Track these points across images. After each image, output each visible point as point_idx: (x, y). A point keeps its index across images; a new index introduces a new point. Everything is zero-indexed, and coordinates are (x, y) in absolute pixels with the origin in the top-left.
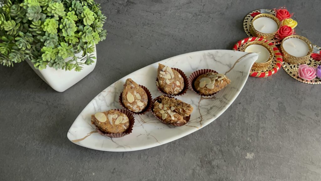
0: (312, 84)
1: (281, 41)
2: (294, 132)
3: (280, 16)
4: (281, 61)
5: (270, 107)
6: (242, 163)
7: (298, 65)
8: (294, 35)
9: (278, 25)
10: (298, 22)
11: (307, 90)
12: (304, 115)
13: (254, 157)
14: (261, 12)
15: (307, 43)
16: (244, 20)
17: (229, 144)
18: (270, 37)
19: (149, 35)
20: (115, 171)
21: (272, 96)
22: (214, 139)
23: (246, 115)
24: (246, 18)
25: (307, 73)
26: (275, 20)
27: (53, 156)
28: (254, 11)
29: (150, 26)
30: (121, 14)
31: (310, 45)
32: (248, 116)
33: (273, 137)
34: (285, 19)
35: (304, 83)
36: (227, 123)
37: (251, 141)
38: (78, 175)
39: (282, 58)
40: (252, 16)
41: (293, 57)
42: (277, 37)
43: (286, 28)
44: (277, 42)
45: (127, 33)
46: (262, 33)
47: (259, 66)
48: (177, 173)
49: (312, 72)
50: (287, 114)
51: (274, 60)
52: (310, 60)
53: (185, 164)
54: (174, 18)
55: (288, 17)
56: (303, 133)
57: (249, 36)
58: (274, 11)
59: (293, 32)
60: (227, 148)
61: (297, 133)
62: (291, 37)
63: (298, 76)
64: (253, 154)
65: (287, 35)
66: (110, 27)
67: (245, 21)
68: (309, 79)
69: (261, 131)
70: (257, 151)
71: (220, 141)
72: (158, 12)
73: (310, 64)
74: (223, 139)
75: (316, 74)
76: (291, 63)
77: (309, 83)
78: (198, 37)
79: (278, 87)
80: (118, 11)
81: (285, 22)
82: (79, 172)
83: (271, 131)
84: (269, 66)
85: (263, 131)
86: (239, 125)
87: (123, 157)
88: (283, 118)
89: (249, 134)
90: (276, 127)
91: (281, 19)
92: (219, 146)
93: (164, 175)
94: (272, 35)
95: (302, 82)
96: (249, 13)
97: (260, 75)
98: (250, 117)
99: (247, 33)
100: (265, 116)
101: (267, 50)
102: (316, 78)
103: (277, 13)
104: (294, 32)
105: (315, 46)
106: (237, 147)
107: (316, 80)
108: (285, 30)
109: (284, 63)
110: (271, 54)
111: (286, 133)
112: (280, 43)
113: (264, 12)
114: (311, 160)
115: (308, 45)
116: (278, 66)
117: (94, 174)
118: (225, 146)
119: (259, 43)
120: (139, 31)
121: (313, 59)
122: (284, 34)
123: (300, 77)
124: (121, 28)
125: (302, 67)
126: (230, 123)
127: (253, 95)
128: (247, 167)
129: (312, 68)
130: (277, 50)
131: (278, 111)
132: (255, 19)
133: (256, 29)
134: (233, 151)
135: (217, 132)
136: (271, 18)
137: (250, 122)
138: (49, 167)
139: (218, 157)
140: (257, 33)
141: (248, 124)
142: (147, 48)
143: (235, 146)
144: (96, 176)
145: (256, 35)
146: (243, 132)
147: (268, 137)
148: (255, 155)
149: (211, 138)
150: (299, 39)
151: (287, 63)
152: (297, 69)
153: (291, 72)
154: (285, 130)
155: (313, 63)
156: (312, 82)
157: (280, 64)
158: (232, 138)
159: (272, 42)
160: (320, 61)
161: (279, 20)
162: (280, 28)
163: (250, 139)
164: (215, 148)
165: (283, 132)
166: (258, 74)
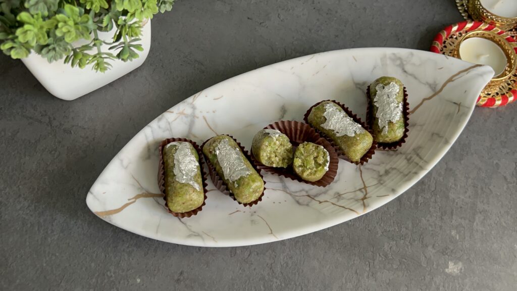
5: (499, 171)
6: (438, 282)
13: (463, 271)
17: (414, 240)
18: (508, 25)
20: (182, 278)
21: (504, 147)
22: (385, 228)
23: (451, 184)
27: (57, 236)
32: (455, 185)
36: (414, 196)
37: (458, 238)
38: (106, 281)
46: (495, 15)
53: (324, 275)
57: (465, 18)
60: (409, 247)
64: (460, 265)
69: (479, 218)
70: (468, 259)
71: (398, 232)
74: (403, 229)
82: (108, 273)
83: (498, 219)
85: (484, 219)
86: (436, 202)
89: (455, 224)
90: (508, 213)
92: (395, 242)
94: (514, 22)
97: (484, 103)
99: (461, 11)
100: (489, 188)
101: (502, 52)
117: (139, 280)
118: (407, 243)
119: (487, 36)
127: (467, 143)
131: (515, 179)
133: (484, 7)
134: (422, 254)
135: (392, 213)
137: (459, 198)
138: (47, 259)
139: (390, 265)
140: (485, 14)
141: (454, 201)
142: (261, 23)
143: (427, 246)
144: (143, 285)
145: (482, 17)
146: (443, 217)
147: (491, 233)
148: (465, 267)
149: (380, 225)
158: (420, 227)
159: (510, 35)
163: (457, 233)
164: (386, 246)
166: (480, 100)
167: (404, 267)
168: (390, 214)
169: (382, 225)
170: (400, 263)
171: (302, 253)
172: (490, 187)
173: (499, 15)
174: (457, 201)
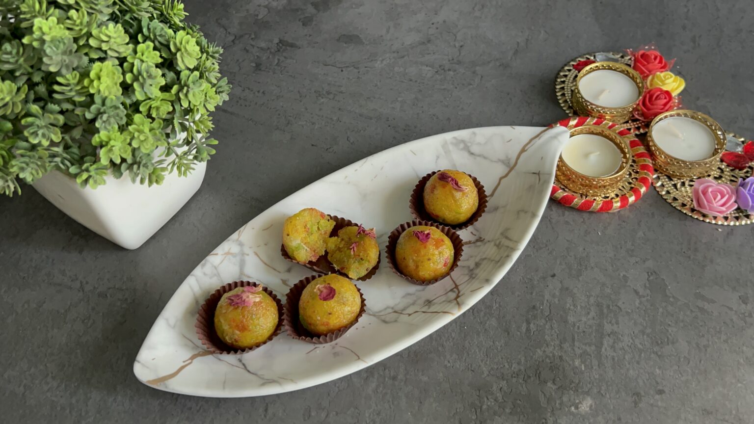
0: (728, 225)
1: (648, 125)
2: (689, 343)
3: (642, 67)
4: (649, 170)
5: (627, 284)
7: (692, 181)
8: (679, 108)
9: (638, 87)
10: (686, 80)
11: (717, 240)
12: (713, 302)
13: (593, 407)
14: (598, 60)
15: (710, 127)
16: (557, 77)
17: (529, 377)
18: (621, 116)
19: (331, 119)
21: (632, 256)
22: (492, 366)
23: (568, 305)
24: (562, 74)
25: (715, 199)
26: (631, 75)
28: (580, 56)
29: (334, 98)
30: (264, 71)
31: (719, 133)
32: (574, 306)
33: (637, 358)
34: (655, 74)
35: (709, 222)
36: (524, 325)
37: (583, 369)
39: (651, 165)
40: (576, 70)
41: (678, 161)
42: (637, 116)
43: (659, 93)
44: (638, 128)
45: (279, 115)
46: (600, 107)
47: (597, 184)
49: (727, 196)
50: (671, 299)
51: (633, 170)
52: (719, 168)
54: (390, 78)
55: (662, 68)
56: (710, 343)
57: (570, 115)
58: (628, 55)
59: (676, 104)
60: (524, 386)
61: (697, 345)
62: (671, 116)
63: (692, 206)
64: (590, 401)
65: (663, 109)
66: (238, 102)
67: (559, 80)
68: (721, 212)
69: (607, 342)
70: (599, 392)
71: (508, 369)
72: (353, 66)
73: (720, 177)
75: (735, 202)
76: (675, 176)
77: (720, 223)
78: (449, 119)
79: (644, 233)
80: (258, 67)
81: (656, 80)
83: (631, 341)
84: (620, 184)
85: (614, 343)
86: (552, 328)
87: (265, 416)
88: (661, 310)
89: (578, 352)
90: (643, 333)
91: (645, 73)
92: (505, 382)
94: (626, 112)
95: (703, 221)
96: (569, 62)
97: (600, 206)
98: (579, 307)
99: (564, 108)
100: (616, 305)
101: (616, 147)
102: (736, 210)
103: (636, 60)
104: (679, 103)
105: (731, 135)
106: (549, 384)
107: (737, 215)
108: (656, 99)
109: (658, 178)
110: (625, 157)
111: (670, 345)
112: (647, 130)
113: (605, 58)
114: (734, 412)
115: (714, 132)
116: (643, 183)
118: (521, 381)
119: (595, 131)
120: (307, 109)
121: (728, 166)
122: (654, 109)
123: (698, 209)
124: (263, 104)
125: (701, 184)
126: (530, 323)
127: (584, 255)
129: (725, 187)
130: (638, 145)
131: (648, 291)
132: (585, 75)
133: (586, 99)
134: (540, 392)
135: (499, 348)
136: (622, 72)
137: (580, 321)
139: (502, 409)
140: (589, 107)
141: (574, 325)
142: (327, 149)
143: (545, 382)
145: (587, 111)
146: (562, 345)
147: (624, 358)
148: (595, 403)
149: (486, 364)
150: (692, 120)
151: (665, 177)
152: (689, 191)
153: (676, 197)
154: (668, 338)
155: (729, 174)
156: (728, 220)
157: (648, 180)
158: (536, 361)
159: (625, 128)
160: (745, 170)
161: (641, 76)
162: (643, 94)
163: (582, 362)
164: (494, 388)
165: (662, 343)
166: (594, 205)
167: (519, 410)
168: (497, 349)
169: (488, 363)
170: (514, 407)
171: (392, 406)
172: (618, 305)
173: (605, 106)
174: (578, 324)
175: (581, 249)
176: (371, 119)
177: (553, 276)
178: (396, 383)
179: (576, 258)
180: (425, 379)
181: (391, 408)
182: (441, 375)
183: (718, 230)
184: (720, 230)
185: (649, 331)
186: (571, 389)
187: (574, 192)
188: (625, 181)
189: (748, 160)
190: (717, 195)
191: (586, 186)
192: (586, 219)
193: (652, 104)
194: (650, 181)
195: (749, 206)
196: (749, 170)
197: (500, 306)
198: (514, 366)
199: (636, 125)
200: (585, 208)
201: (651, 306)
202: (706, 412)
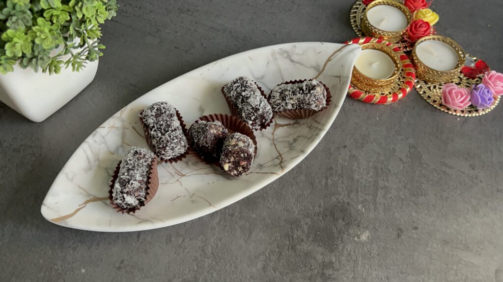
0: (464, 116)
1: (413, 45)
2: (436, 195)
3: (410, 5)
4: (412, 77)
5: (395, 154)
6: (349, 249)
7: (440, 85)
8: (434, 34)
9: (407, 18)
10: (439, 15)
11: (456, 126)
12: (451, 167)
13: (370, 238)
15: (454, 48)
16: (351, 9)
17: (327, 216)
18: (395, 38)
19: (190, 29)
20: (122, 265)
21: (399, 135)
22: (301, 208)
23: (355, 167)
24: (354, 7)
25: (457, 98)
26: (403, 10)
29: (192, 15)
31: (460, 53)
32: (359, 167)
33: (400, 204)
34: (418, 10)
35: (451, 114)
36: (324, 180)
37: (364, 211)
38: (53, 274)
39: (414, 73)
40: (364, 4)
41: (433, 70)
42: (405, 39)
43: (421, 23)
44: (406, 47)
45: (151, 24)
46: (381, 31)
47: (377, 84)
48: (236, 267)
49: (465, 96)
50: (425, 165)
51: (401, 76)
52: (459, 77)
53: (250, 251)
55: (424, 6)
56: (450, 196)
57: (359, 36)
59: (432, 32)
60: (323, 222)
61: (441, 196)
62: (428, 40)
63: (440, 102)
64: (367, 233)
65: (423, 34)
66: (120, 13)
67: (352, 11)
68: (460, 107)
69: (380, 193)
70: (374, 227)
71: (312, 210)
73: (459, 84)
75: (470, 100)
76: (429, 81)
77: (458, 114)
78: (275, 34)
81: (419, 14)
82: (56, 267)
83: (397, 193)
84: (392, 85)
85: (385, 193)
86: (343, 183)
87: (138, 241)
88: (417, 173)
89: (361, 199)
90: (405, 187)
91: (412, 9)
92: (310, 219)
93: (213, 271)
94: (398, 35)
95: (447, 113)
97: (378, 100)
98: (362, 169)
99: (356, 31)
100: (388, 169)
101: (390, 59)
102: (470, 106)
104: (434, 31)
105: (468, 55)
106: (340, 221)
107: (470, 110)
108: (420, 27)
109: (418, 82)
111: (423, 197)
114: (464, 242)
115: (457, 52)
116: (408, 85)
117: (83, 271)
118: (321, 218)
119: (377, 48)
120: (172, 21)
121: (465, 76)
122: (418, 34)
123: (444, 103)
124: (139, 16)
125: (447, 87)
126: (328, 179)
127: (366, 133)
128: (358, 256)
129: (464, 90)
130: (406, 59)
131: (409, 159)
132: (371, 8)
133: (372, 24)
134: (334, 227)
135: (306, 195)
136: (397, 7)
137: (362, 178)
139: (307, 238)
140: (373, 31)
141: (358, 181)
142: (186, 51)
143: (338, 220)
144: (87, 274)
145: (372, 33)
146: (350, 195)
147: (392, 204)
148: (372, 235)
149: (297, 206)
150: (442, 43)
151: (423, 82)
152: (439, 92)
153: (430, 96)
154: (422, 192)
155: (465, 81)
156: (464, 113)
157: (411, 83)
158: (331, 205)
159: (397, 46)
160: (476, 80)
161: (410, 11)
162: (411, 23)
163: (363, 207)
164: (302, 223)
165: (418, 195)
166: (375, 98)
167: (319, 239)
168: (305, 196)
169: (298, 205)
170: (316, 236)
172: (389, 168)
173: (385, 30)
174: (361, 181)
175: (364, 129)
176: (219, 31)
177: (345, 147)
178: (234, 218)
179: (360, 135)
180: (254, 216)
181: (229, 236)
182: (266, 213)
183: (456, 119)
184: (458, 119)
185: (409, 186)
186: (355, 225)
187: (361, 89)
188: (396, 83)
189: (478, 72)
190: (458, 95)
191: (370, 85)
192: (368, 108)
193: (416, 31)
194: (413, 84)
195: (478, 103)
196: (479, 79)
197: (307, 167)
198: (316, 208)
199: (404, 44)
200: (368, 101)
201: (411, 169)
202: (446, 242)
